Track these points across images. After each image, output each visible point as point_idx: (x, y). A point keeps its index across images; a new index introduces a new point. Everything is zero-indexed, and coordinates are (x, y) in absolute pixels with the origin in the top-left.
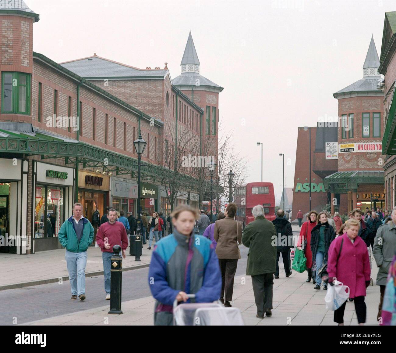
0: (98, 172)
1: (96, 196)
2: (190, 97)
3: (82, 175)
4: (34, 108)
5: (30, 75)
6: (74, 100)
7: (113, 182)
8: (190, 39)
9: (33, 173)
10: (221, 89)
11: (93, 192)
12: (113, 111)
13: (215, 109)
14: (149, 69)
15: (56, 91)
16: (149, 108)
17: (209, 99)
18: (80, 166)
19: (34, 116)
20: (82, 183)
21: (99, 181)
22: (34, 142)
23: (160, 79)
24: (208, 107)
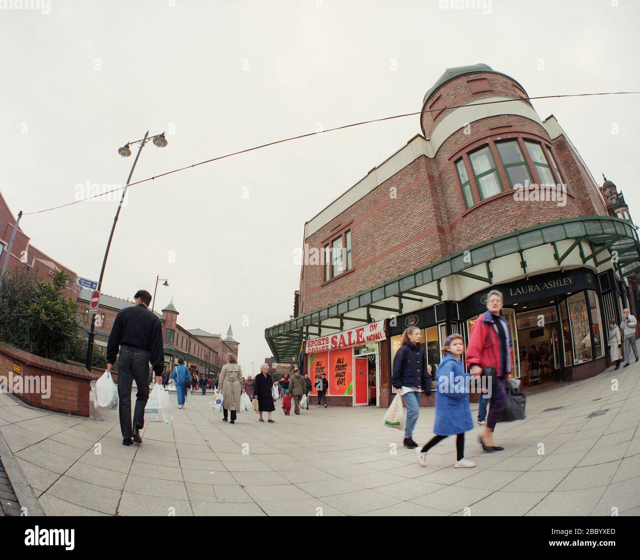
0: (195, 364)
1: (194, 372)
2: (229, 345)
3: (190, 365)
4: (175, 341)
5: (174, 331)
6: (188, 341)
7: (200, 368)
8: (230, 326)
9: (173, 361)
10: (239, 343)
11: (193, 370)
12: (201, 346)
13: (237, 350)
14: (215, 335)
15: (183, 337)
16: (214, 347)
17: (235, 346)
18: (189, 361)
19: (175, 344)
20: (189, 367)
21: (195, 367)
22: (174, 351)
23: (218, 338)
24: (234, 349)
